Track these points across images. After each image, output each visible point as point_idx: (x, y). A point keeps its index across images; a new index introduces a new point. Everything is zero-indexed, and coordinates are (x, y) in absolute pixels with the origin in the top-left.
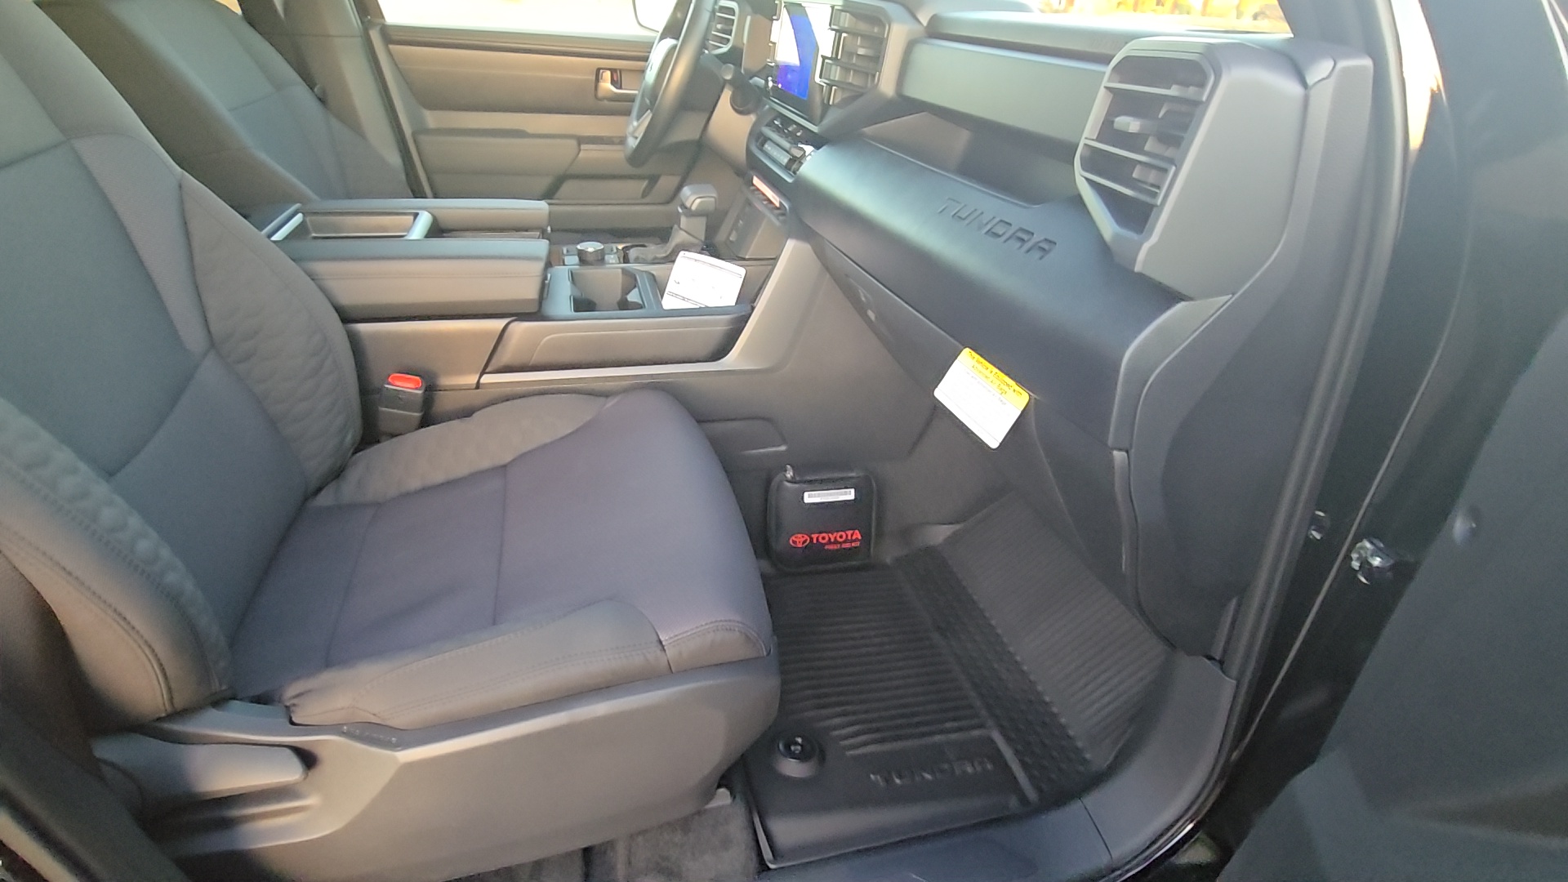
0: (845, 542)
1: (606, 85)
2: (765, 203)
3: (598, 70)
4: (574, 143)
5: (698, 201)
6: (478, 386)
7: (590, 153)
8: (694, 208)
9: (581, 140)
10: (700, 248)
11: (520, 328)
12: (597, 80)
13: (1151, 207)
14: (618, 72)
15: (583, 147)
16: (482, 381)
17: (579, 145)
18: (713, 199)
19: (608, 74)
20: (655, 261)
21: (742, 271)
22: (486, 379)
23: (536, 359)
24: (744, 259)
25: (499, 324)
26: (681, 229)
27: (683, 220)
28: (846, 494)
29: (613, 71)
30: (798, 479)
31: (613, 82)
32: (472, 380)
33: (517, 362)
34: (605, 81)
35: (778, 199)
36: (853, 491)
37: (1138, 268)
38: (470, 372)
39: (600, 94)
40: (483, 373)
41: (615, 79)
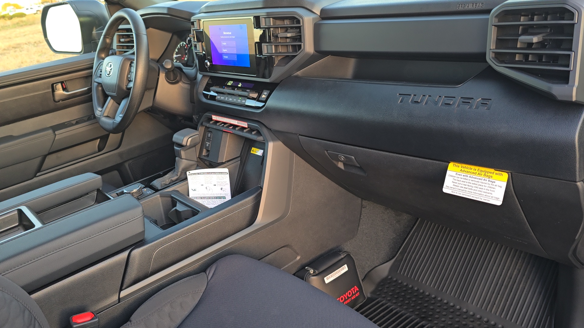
0: (352, 296)
1: (60, 91)
2: (231, 127)
3: (52, 85)
4: (50, 131)
5: (190, 139)
6: (119, 299)
7: (61, 134)
8: (188, 144)
9: (55, 128)
10: (196, 166)
11: (137, 252)
12: (53, 91)
13: (568, 72)
14: (65, 82)
15: (57, 132)
16: (121, 296)
17: (54, 132)
18: (198, 136)
19: (59, 86)
20: (174, 183)
21: (226, 170)
22: (123, 294)
23: (152, 267)
24: (223, 163)
25: (125, 254)
26: (183, 159)
27: (183, 153)
28: (343, 269)
29: (62, 83)
30: (317, 272)
31: (64, 89)
32: (115, 298)
33: (141, 274)
34: (59, 90)
35: (246, 124)
36: (346, 266)
37: (574, 99)
38: (113, 294)
39: (57, 98)
40: (121, 290)
41: (64, 87)
